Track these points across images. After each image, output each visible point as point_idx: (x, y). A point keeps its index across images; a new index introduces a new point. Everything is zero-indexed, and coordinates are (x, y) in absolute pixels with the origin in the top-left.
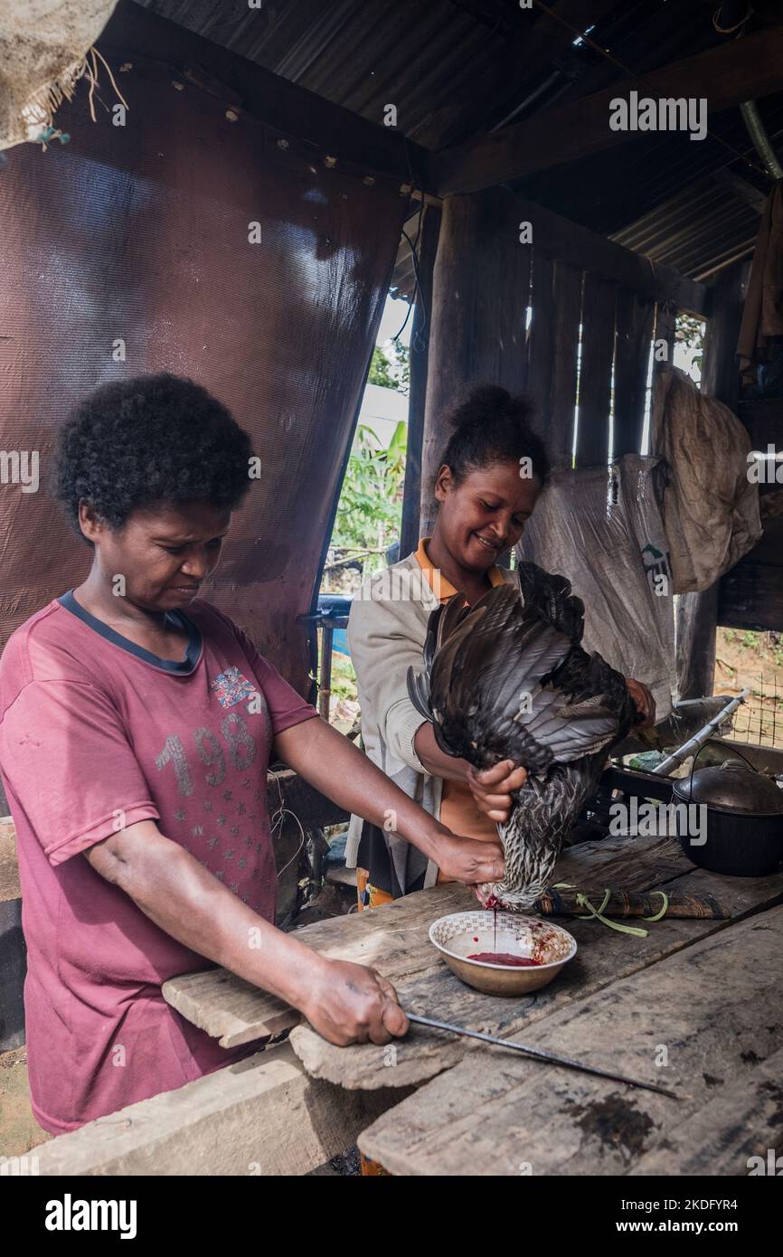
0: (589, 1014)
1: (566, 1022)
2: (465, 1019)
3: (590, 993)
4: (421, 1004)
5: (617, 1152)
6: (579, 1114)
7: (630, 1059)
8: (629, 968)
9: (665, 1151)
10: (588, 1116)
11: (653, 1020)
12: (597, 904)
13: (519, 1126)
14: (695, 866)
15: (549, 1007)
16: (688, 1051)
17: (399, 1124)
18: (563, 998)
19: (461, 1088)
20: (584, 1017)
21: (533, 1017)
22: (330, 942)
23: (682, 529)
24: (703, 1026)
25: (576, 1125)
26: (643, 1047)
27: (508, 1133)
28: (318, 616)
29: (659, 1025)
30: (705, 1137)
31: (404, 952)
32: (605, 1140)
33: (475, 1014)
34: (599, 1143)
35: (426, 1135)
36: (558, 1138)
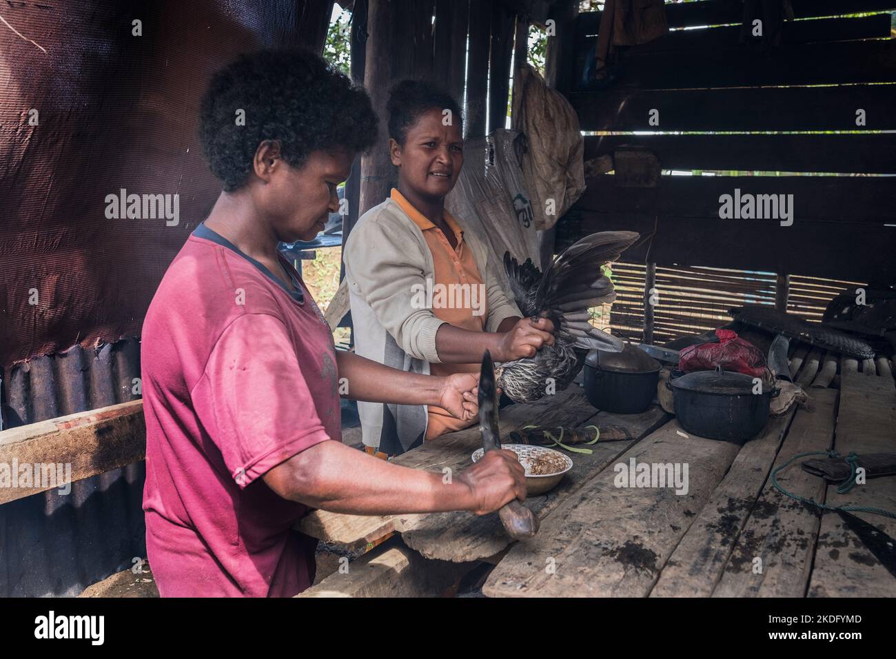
0: (587, 500)
1: (576, 507)
3: (577, 490)
5: (645, 573)
6: (615, 555)
7: (627, 522)
8: (593, 473)
9: (674, 567)
10: (620, 555)
11: (627, 499)
12: (558, 436)
13: (583, 566)
14: (598, 410)
15: (558, 500)
16: (656, 513)
17: (506, 577)
18: (563, 494)
20: (585, 502)
21: (551, 507)
23: (535, 184)
24: (658, 499)
25: (616, 561)
26: (631, 514)
27: (579, 571)
28: (285, 250)
29: (632, 502)
30: (691, 556)
32: (636, 567)
34: (634, 569)
35: (528, 579)
36: (609, 569)
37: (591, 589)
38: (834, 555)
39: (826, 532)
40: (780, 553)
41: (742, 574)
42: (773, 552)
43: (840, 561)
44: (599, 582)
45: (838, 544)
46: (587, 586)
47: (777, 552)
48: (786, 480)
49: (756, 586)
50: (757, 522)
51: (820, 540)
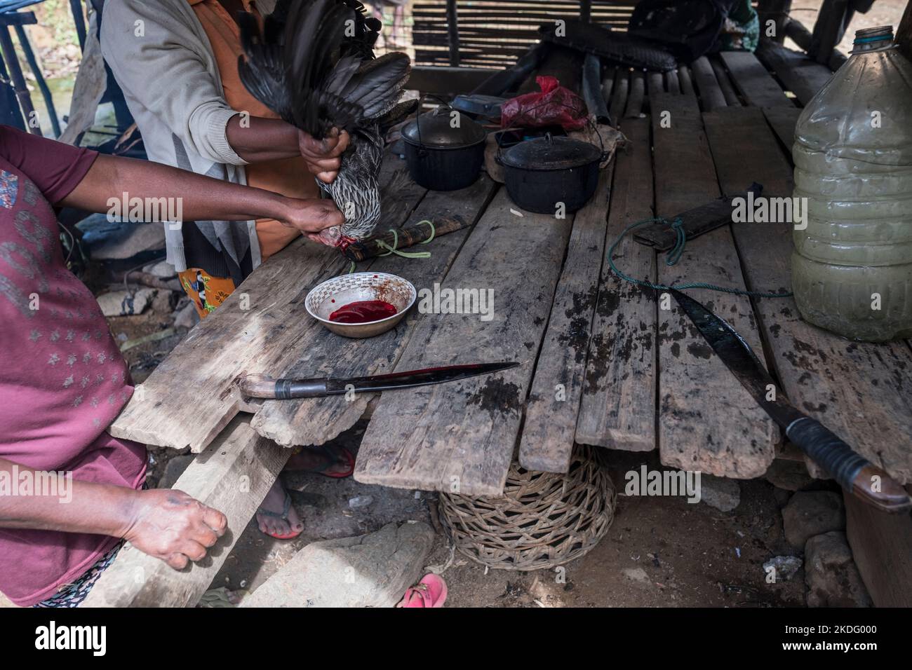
0: (438, 329)
1: (428, 341)
2: (362, 363)
4: (325, 364)
5: (511, 414)
6: (479, 400)
7: (483, 351)
9: (537, 403)
10: (484, 400)
11: (478, 319)
12: (391, 242)
13: (451, 424)
14: (426, 190)
15: (408, 333)
16: (510, 332)
17: (374, 455)
18: (412, 322)
19: (397, 414)
20: (436, 332)
21: (403, 344)
22: (218, 339)
24: (508, 312)
25: (482, 408)
27: (447, 431)
31: (281, 327)
32: (502, 411)
33: (365, 357)
34: (500, 414)
35: (398, 455)
36: (477, 421)
37: (464, 452)
38: (675, 350)
39: (664, 321)
40: (630, 360)
41: (599, 393)
42: (624, 360)
43: (681, 358)
44: (470, 440)
45: (677, 336)
46: (460, 450)
47: (627, 360)
48: (621, 257)
49: (615, 410)
50: (603, 321)
51: (661, 333)
